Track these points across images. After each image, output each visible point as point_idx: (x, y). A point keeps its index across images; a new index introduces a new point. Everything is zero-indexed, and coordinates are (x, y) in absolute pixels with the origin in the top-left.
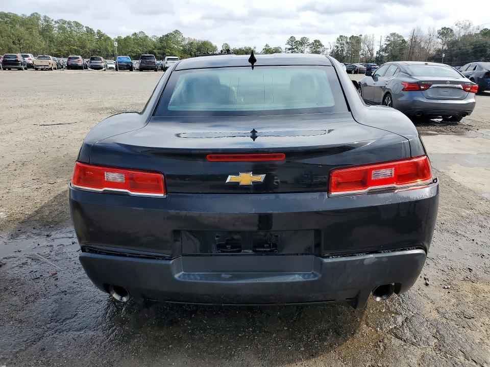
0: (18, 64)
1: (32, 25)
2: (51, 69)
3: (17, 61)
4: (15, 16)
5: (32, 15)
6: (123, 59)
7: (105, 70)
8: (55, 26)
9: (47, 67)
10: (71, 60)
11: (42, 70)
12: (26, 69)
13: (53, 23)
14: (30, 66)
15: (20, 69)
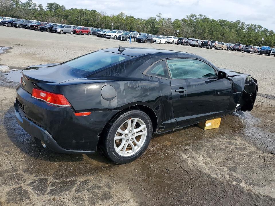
0: (207, 46)
1: (234, 27)
2: (222, 49)
3: (208, 44)
4: (228, 22)
5: (236, 21)
6: (265, 48)
7: (252, 53)
8: (246, 27)
9: (220, 48)
10: (236, 46)
11: (219, 49)
12: (211, 48)
13: (246, 26)
14: (213, 47)
15: (208, 48)
